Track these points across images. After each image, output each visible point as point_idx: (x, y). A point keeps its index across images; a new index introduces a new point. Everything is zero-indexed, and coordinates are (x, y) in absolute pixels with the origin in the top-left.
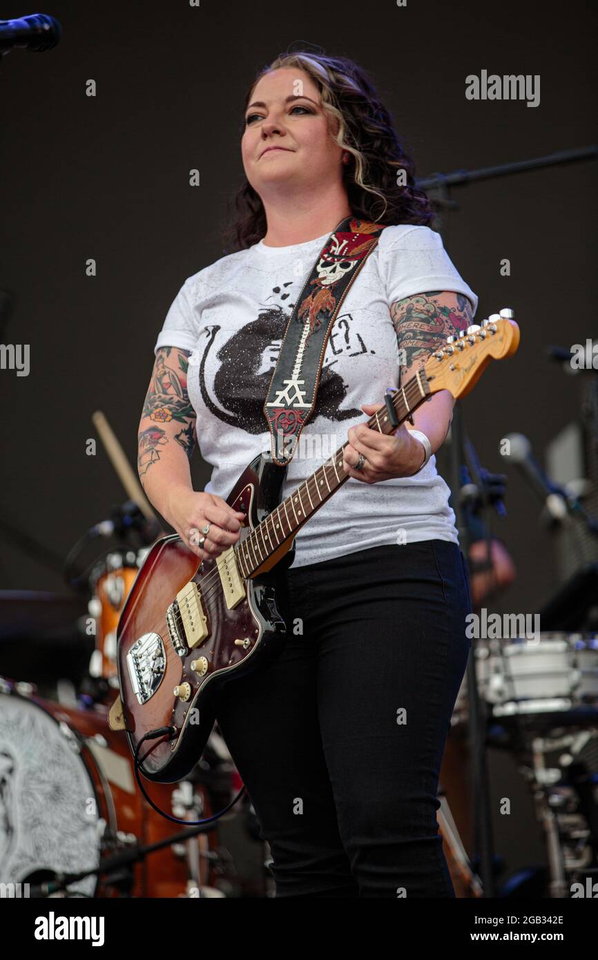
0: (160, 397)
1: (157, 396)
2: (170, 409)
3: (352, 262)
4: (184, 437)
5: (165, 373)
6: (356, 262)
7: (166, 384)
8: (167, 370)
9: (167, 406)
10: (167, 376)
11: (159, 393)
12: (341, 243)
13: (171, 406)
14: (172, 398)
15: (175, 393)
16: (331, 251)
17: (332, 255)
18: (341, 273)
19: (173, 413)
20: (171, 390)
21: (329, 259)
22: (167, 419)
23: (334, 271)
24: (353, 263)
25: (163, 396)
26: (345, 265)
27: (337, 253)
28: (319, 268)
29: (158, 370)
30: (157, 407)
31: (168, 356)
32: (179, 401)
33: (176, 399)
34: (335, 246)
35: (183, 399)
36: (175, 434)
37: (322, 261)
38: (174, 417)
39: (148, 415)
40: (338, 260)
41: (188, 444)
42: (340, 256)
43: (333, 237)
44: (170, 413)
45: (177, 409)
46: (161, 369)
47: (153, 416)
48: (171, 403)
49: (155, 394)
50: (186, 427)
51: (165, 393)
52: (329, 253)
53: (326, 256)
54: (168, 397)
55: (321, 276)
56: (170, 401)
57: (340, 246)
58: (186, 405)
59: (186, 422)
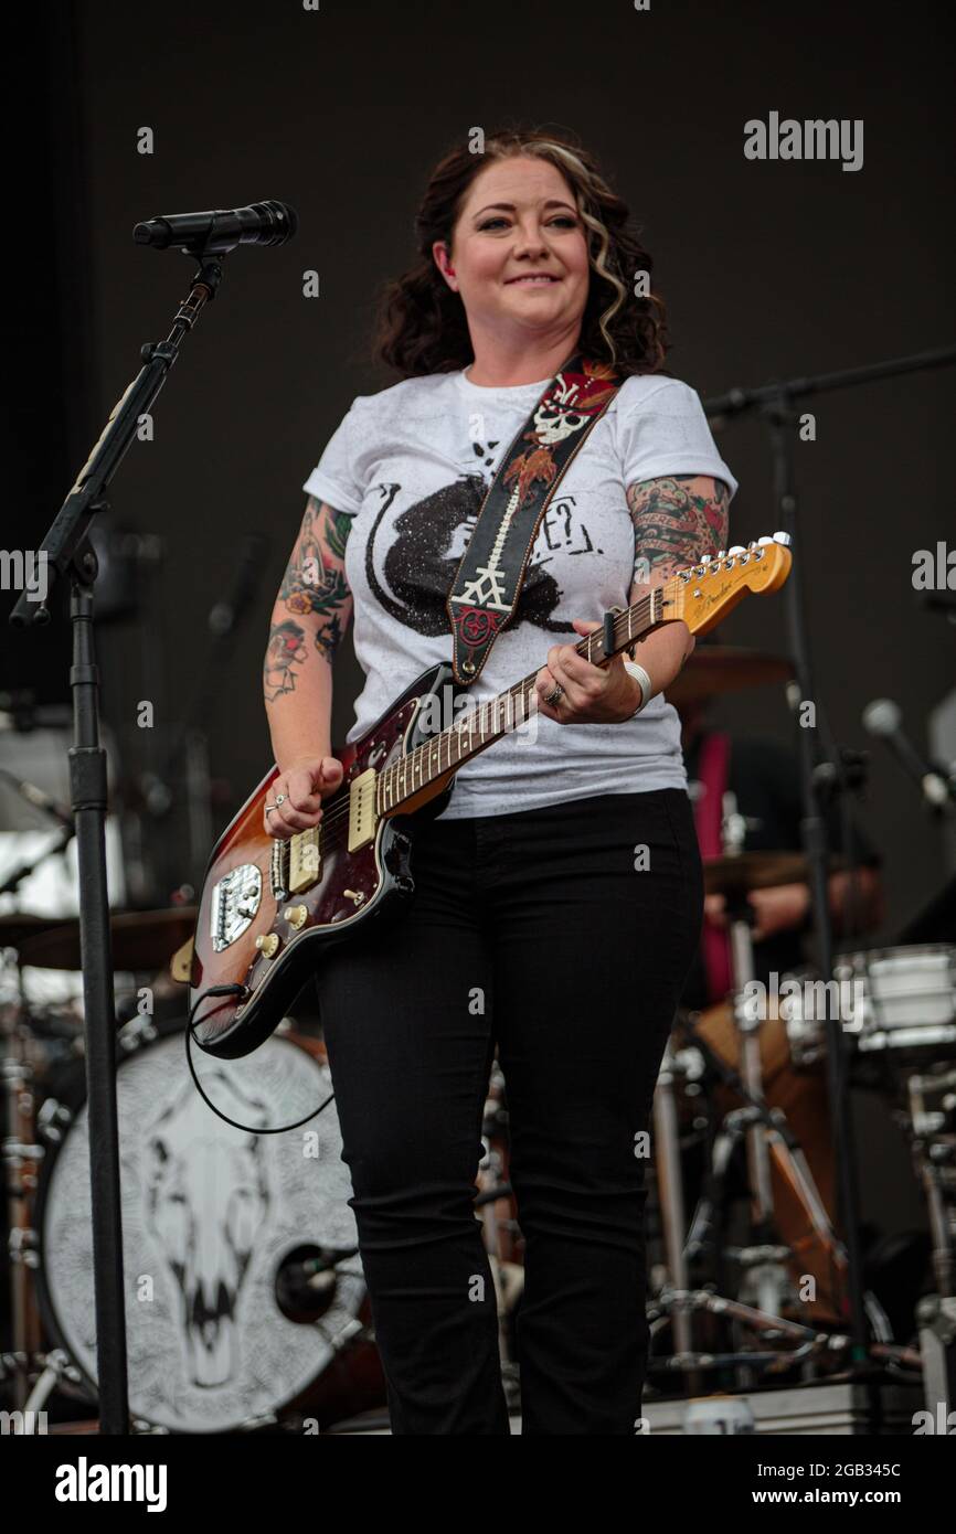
0: (301, 575)
1: (298, 574)
2: (310, 597)
3: (582, 418)
4: (327, 634)
5: (310, 544)
6: (587, 418)
8: (313, 540)
9: (306, 592)
10: (313, 549)
11: (301, 570)
12: (569, 388)
13: (312, 593)
14: (314, 582)
15: (317, 574)
16: (555, 397)
17: (556, 402)
18: (566, 430)
19: (314, 603)
20: (312, 571)
21: (552, 408)
22: (306, 611)
23: (557, 425)
24: (584, 419)
26: (572, 420)
27: (563, 401)
28: (537, 419)
29: (305, 533)
30: (295, 591)
31: (317, 517)
32: (320, 588)
33: (318, 582)
34: (562, 391)
35: (326, 585)
36: (316, 632)
38: (313, 608)
39: (285, 599)
40: (564, 412)
42: (567, 407)
43: (559, 378)
44: (309, 602)
45: (318, 599)
47: (289, 601)
48: (311, 589)
49: (296, 569)
50: (329, 620)
52: (551, 399)
53: (548, 402)
55: (538, 430)
56: (310, 587)
57: (567, 391)
58: (329, 592)
59: (329, 615)
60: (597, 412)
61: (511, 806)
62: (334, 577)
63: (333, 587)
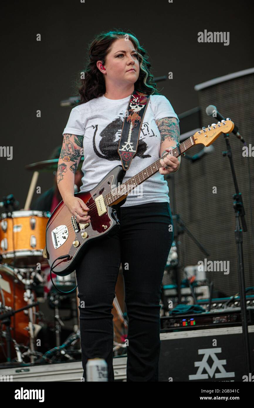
0: (67, 152)
1: (66, 151)
2: (70, 157)
3: (143, 105)
4: (74, 167)
5: (69, 143)
6: (144, 105)
7: (70, 147)
8: (70, 142)
9: (69, 156)
10: (70, 145)
11: (67, 150)
12: (136, 98)
13: (70, 156)
14: (71, 153)
15: (72, 151)
16: (134, 101)
17: (134, 102)
18: (139, 109)
19: (71, 158)
20: (71, 150)
21: (134, 103)
22: (68, 161)
23: (137, 107)
24: (143, 106)
25: (68, 152)
26: (140, 106)
27: (136, 101)
28: (131, 106)
29: (67, 141)
30: (65, 156)
31: (71, 137)
32: (73, 154)
33: (72, 153)
34: (135, 99)
35: (75, 154)
36: (70, 166)
37: (131, 104)
38: (71, 160)
39: (62, 158)
40: (137, 104)
41: (75, 169)
42: (137, 103)
43: (132, 96)
44: (70, 158)
45: (72, 157)
46: (68, 141)
47: (64, 159)
48: (70, 155)
49: (65, 150)
50: (75, 163)
51: (69, 151)
52: (133, 101)
53: (132, 102)
54: (70, 152)
55: (132, 109)
56: (70, 154)
57: (136, 99)
58: (75, 155)
59: (75, 162)
60: (146, 104)
61: (130, 204)
62: (77, 151)
63: (77, 154)
